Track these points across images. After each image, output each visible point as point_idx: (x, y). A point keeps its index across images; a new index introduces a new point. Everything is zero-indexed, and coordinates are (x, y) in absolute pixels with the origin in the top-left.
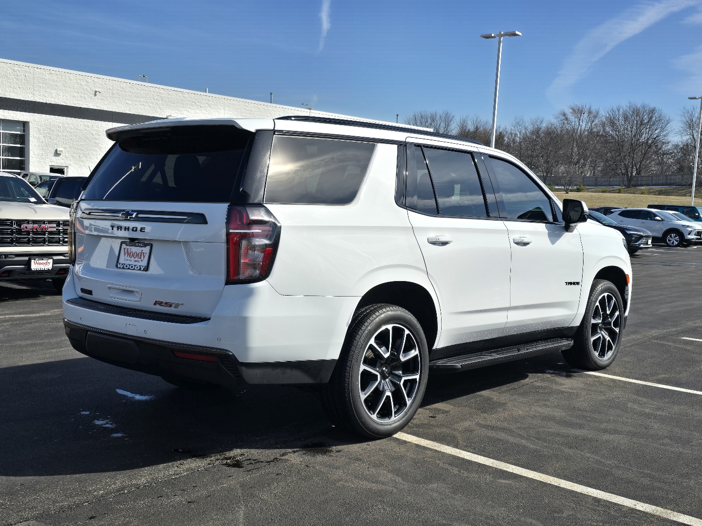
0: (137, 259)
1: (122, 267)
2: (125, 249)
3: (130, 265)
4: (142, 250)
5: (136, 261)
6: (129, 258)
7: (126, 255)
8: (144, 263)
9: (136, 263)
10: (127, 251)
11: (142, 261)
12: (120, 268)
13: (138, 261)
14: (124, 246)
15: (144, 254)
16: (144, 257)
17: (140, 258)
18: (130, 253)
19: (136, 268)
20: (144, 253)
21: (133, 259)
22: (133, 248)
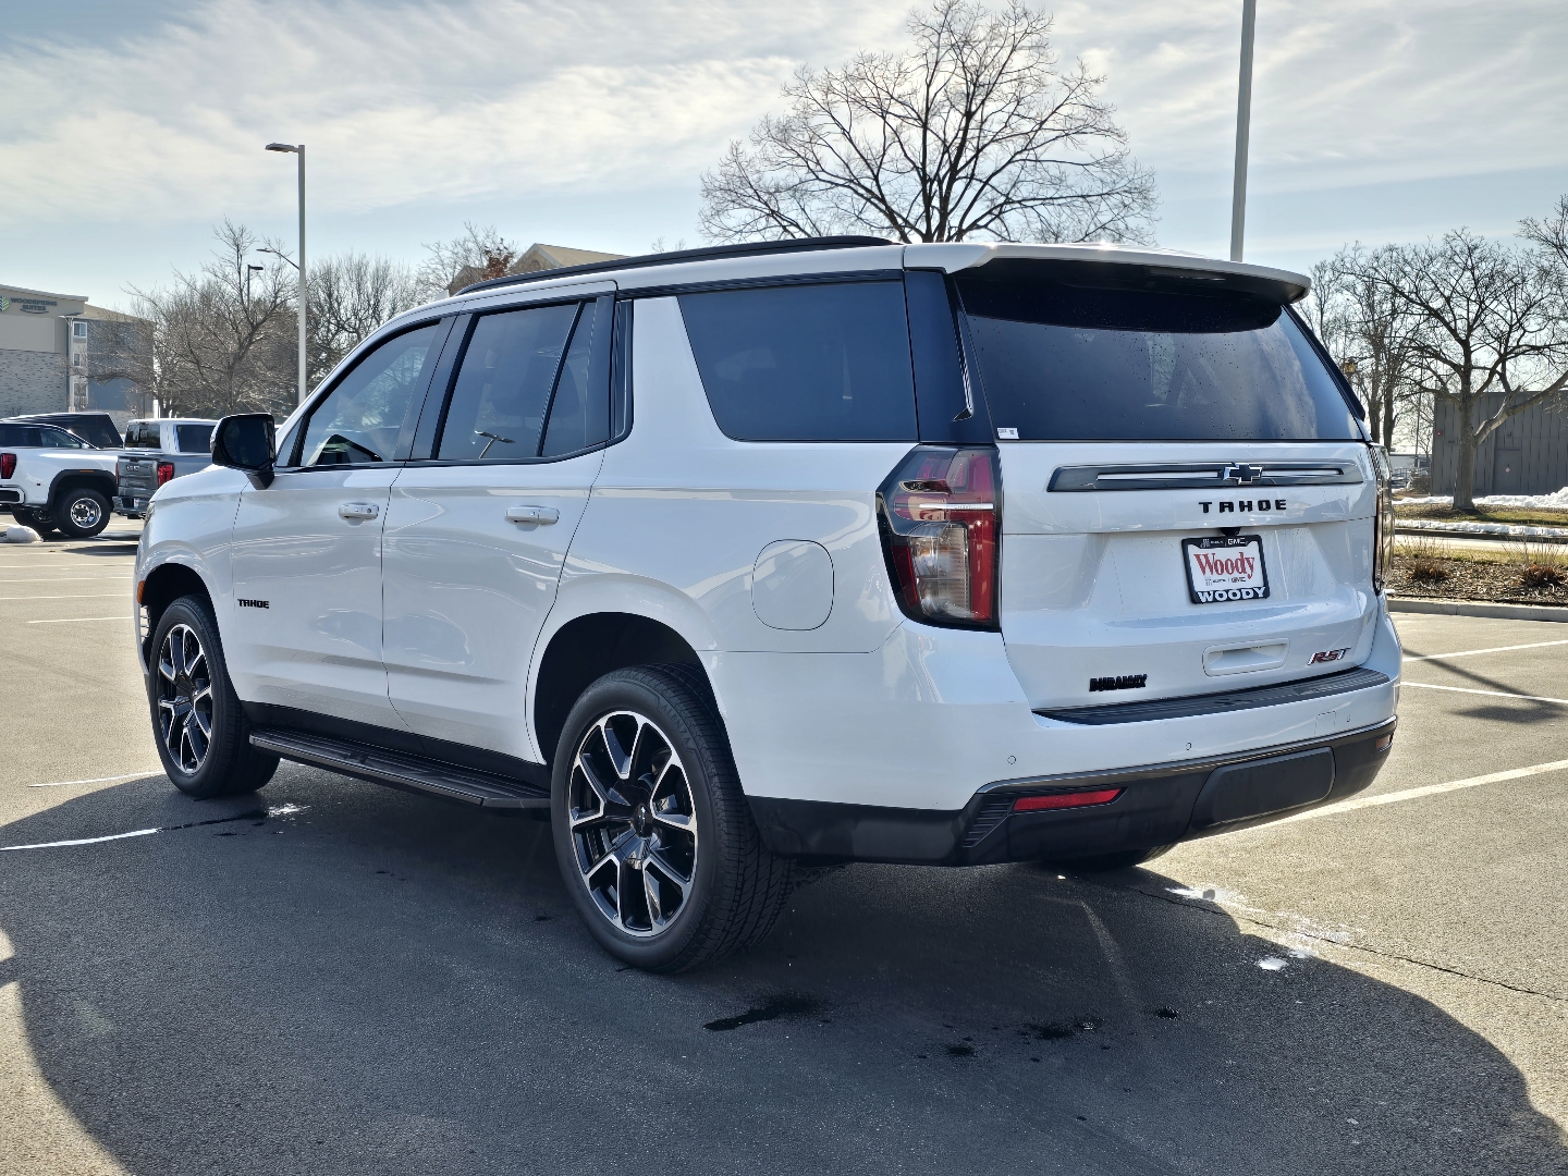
0: (1236, 574)
1: (1210, 599)
2: (1198, 556)
3: (1227, 591)
4: (1242, 553)
5: (1235, 580)
6: (1215, 576)
7: (1207, 569)
8: (1257, 580)
9: (1239, 585)
10: (1208, 561)
11: (1249, 577)
12: (1207, 602)
13: (1242, 580)
14: (1192, 550)
15: (1249, 562)
16: (1251, 567)
17: (1244, 571)
18: (1216, 565)
19: (1245, 596)
20: (1247, 559)
21: (1225, 575)
22: (1217, 550)
